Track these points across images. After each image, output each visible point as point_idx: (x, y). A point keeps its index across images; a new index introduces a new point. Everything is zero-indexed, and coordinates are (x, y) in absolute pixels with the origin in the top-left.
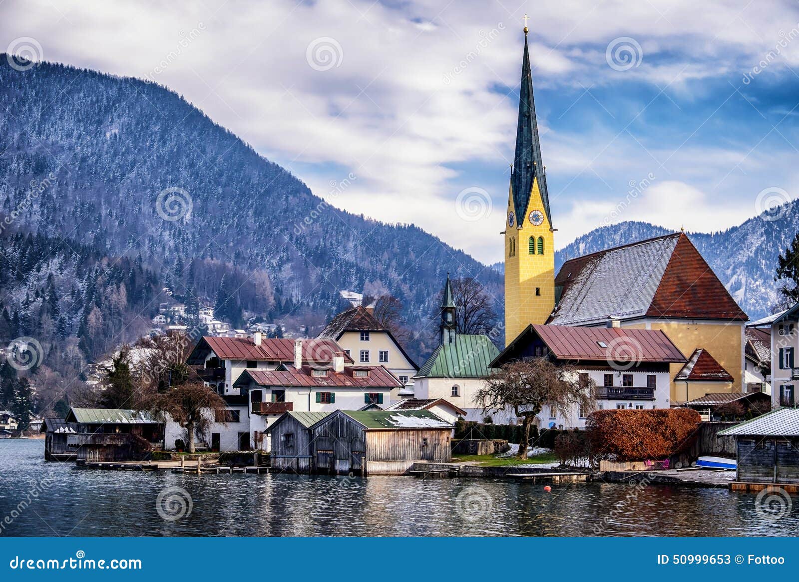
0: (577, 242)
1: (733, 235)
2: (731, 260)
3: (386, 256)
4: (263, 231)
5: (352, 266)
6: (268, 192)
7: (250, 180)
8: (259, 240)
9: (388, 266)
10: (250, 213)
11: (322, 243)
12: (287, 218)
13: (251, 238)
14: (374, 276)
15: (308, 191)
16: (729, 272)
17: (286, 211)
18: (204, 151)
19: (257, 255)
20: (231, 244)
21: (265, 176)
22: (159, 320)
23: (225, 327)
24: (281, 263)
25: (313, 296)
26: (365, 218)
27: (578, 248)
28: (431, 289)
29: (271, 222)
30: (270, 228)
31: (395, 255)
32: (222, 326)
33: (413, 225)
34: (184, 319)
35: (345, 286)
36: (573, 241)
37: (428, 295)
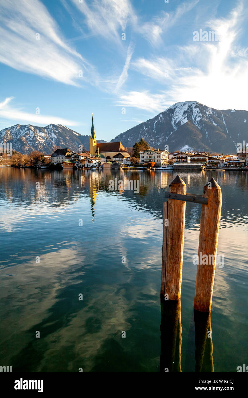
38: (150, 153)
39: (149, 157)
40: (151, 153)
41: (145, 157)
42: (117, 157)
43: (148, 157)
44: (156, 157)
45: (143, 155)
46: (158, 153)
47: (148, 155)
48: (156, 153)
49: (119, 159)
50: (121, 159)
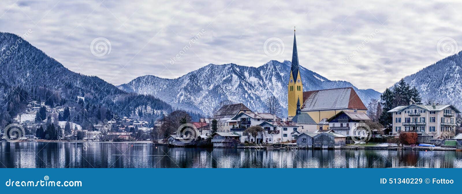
0: (132, 81)
1: (179, 80)
2: (179, 87)
3: (90, 85)
4: (51, 78)
5: (80, 89)
6: (51, 66)
7: (45, 63)
8: (50, 81)
9: (91, 89)
10: (47, 73)
11: (70, 82)
12: (58, 74)
13: (48, 81)
14: (87, 92)
15: (63, 66)
16: (179, 91)
17: (57, 72)
18: (31, 54)
19: (51, 85)
20: (42, 82)
21: (50, 62)
22: (29, 106)
23: (49, 107)
24: (58, 88)
25: (69, 98)
26: (81, 74)
27: (133, 83)
28: (104, 96)
29: (53, 76)
30: (53, 77)
31: (92, 85)
32: (48, 107)
33: (96, 76)
34: (36, 105)
35: (78, 94)
36: (131, 81)
37: (104, 97)
38: (414, 112)
39: (411, 121)
40: (416, 111)
41: (403, 121)
42: (337, 122)
43: (409, 121)
44: (427, 120)
45: (398, 116)
46: (432, 112)
47: (410, 116)
48: (428, 111)
49: (342, 125)
50: (345, 125)
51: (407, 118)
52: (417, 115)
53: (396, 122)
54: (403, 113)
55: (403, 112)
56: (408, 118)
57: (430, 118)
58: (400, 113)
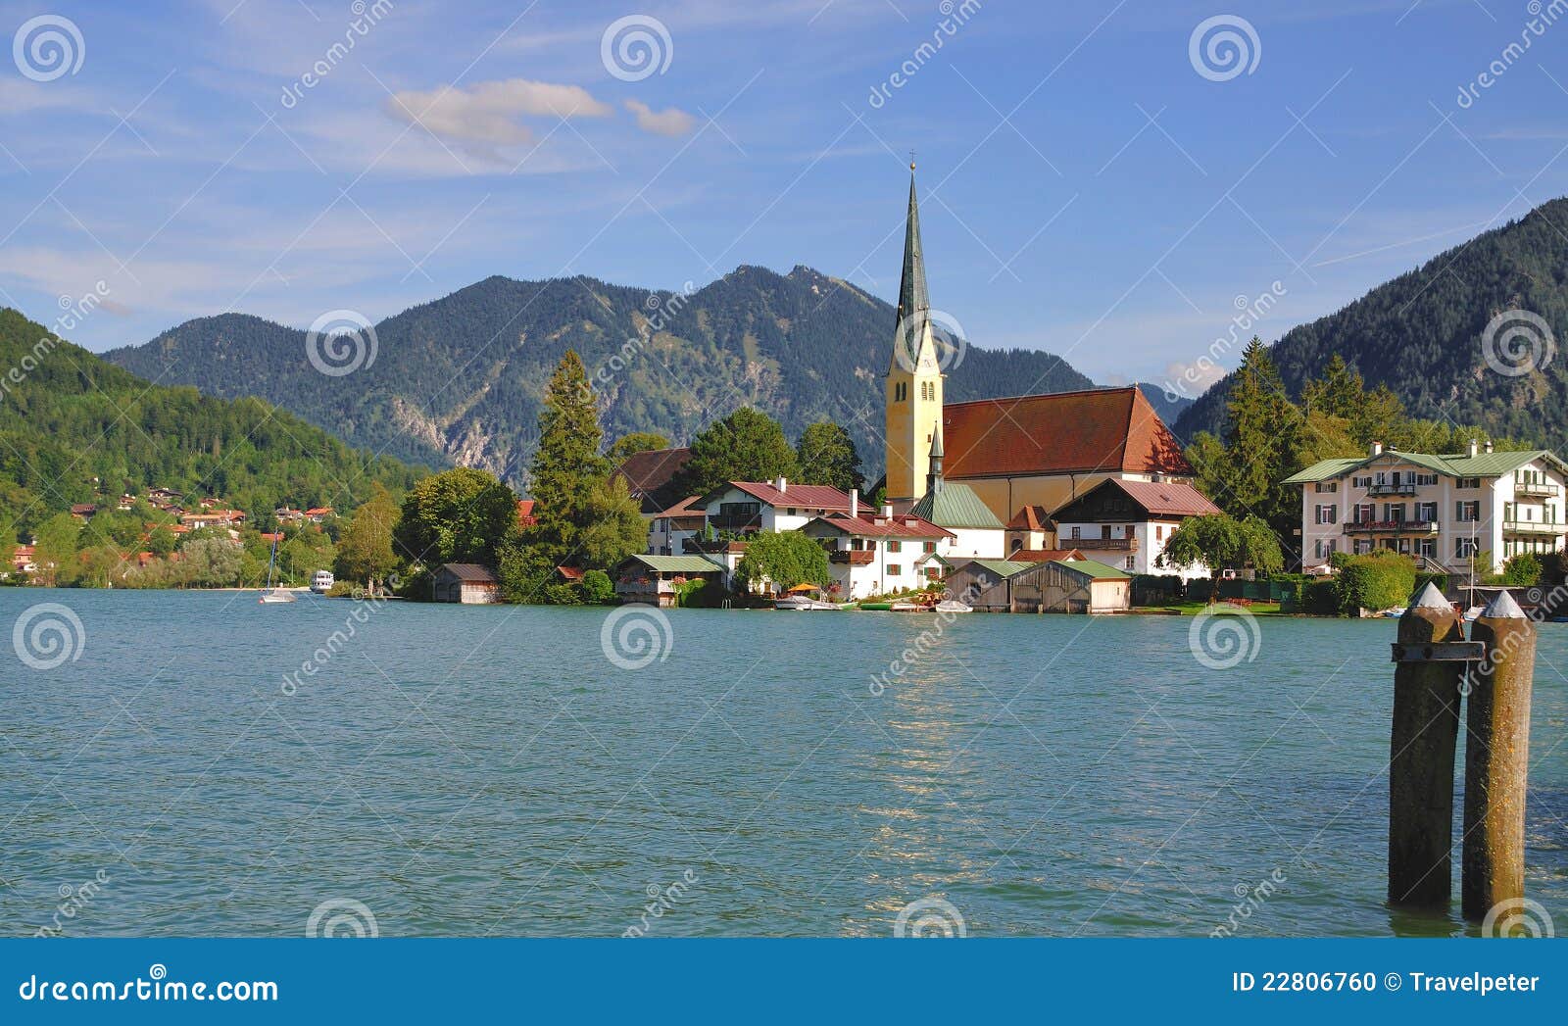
38: (1390, 483)
39: (1379, 517)
40: (1396, 476)
41: (1345, 516)
42: (1091, 521)
43: (1369, 517)
44: (1446, 515)
45: (1326, 500)
46: (1467, 482)
47: (1375, 496)
48: (1448, 475)
49: (1106, 531)
50: (1118, 532)
51: (1363, 507)
52: (1403, 495)
53: (1318, 522)
54: (1345, 486)
55: (1346, 481)
56: (1366, 507)
57: (1459, 504)
58: (1333, 488)
